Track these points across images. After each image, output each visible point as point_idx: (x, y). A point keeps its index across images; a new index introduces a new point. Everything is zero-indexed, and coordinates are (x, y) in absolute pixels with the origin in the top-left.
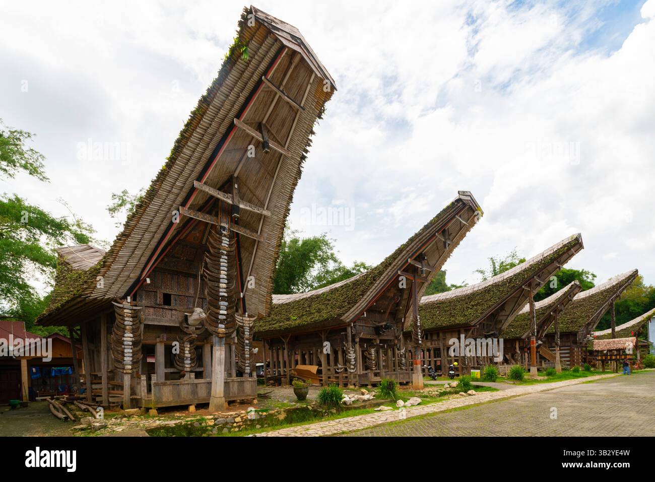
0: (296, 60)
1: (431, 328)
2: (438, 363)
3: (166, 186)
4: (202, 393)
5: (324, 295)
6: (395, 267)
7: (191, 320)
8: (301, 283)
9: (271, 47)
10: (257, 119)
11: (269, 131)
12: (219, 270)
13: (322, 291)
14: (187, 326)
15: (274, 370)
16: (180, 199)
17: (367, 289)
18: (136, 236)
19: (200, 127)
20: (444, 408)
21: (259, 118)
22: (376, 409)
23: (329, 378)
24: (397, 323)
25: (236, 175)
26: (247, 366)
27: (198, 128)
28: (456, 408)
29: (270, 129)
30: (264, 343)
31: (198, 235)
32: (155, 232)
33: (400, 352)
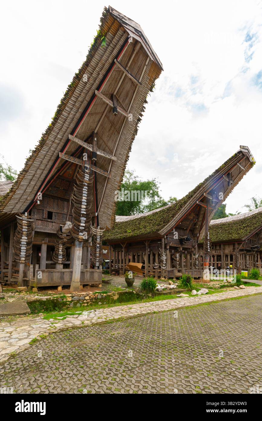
0: (138, 47)
1: (216, 242)
2: (219, 265)
3: (51, 138)
4: (67, 278)
5: (149, 216)
6: (195, 199)
7: (64, 230)
8: (136, 210)
9: (121, 38)
10: (110, 91)
11: (118, 100)
12: (82, 196)
13: (148, 214)
14: (61, 233)
15: (116, 265)
16: (60, 147)
17: (176, 213)
18: (31, 172)
19: (73, 97)
20: (224, 298)
21: (112, 91)
22: (178, 296)
23: (149, 272)
24: (194, 237)
25: (96, 132)
26: (97, 262)
27: (72, 97)
28: (233, 298)
29: (119, 99)
30: (111, 247)
31: (71, 173)
32: (44, 170)
33: (195, 257)
